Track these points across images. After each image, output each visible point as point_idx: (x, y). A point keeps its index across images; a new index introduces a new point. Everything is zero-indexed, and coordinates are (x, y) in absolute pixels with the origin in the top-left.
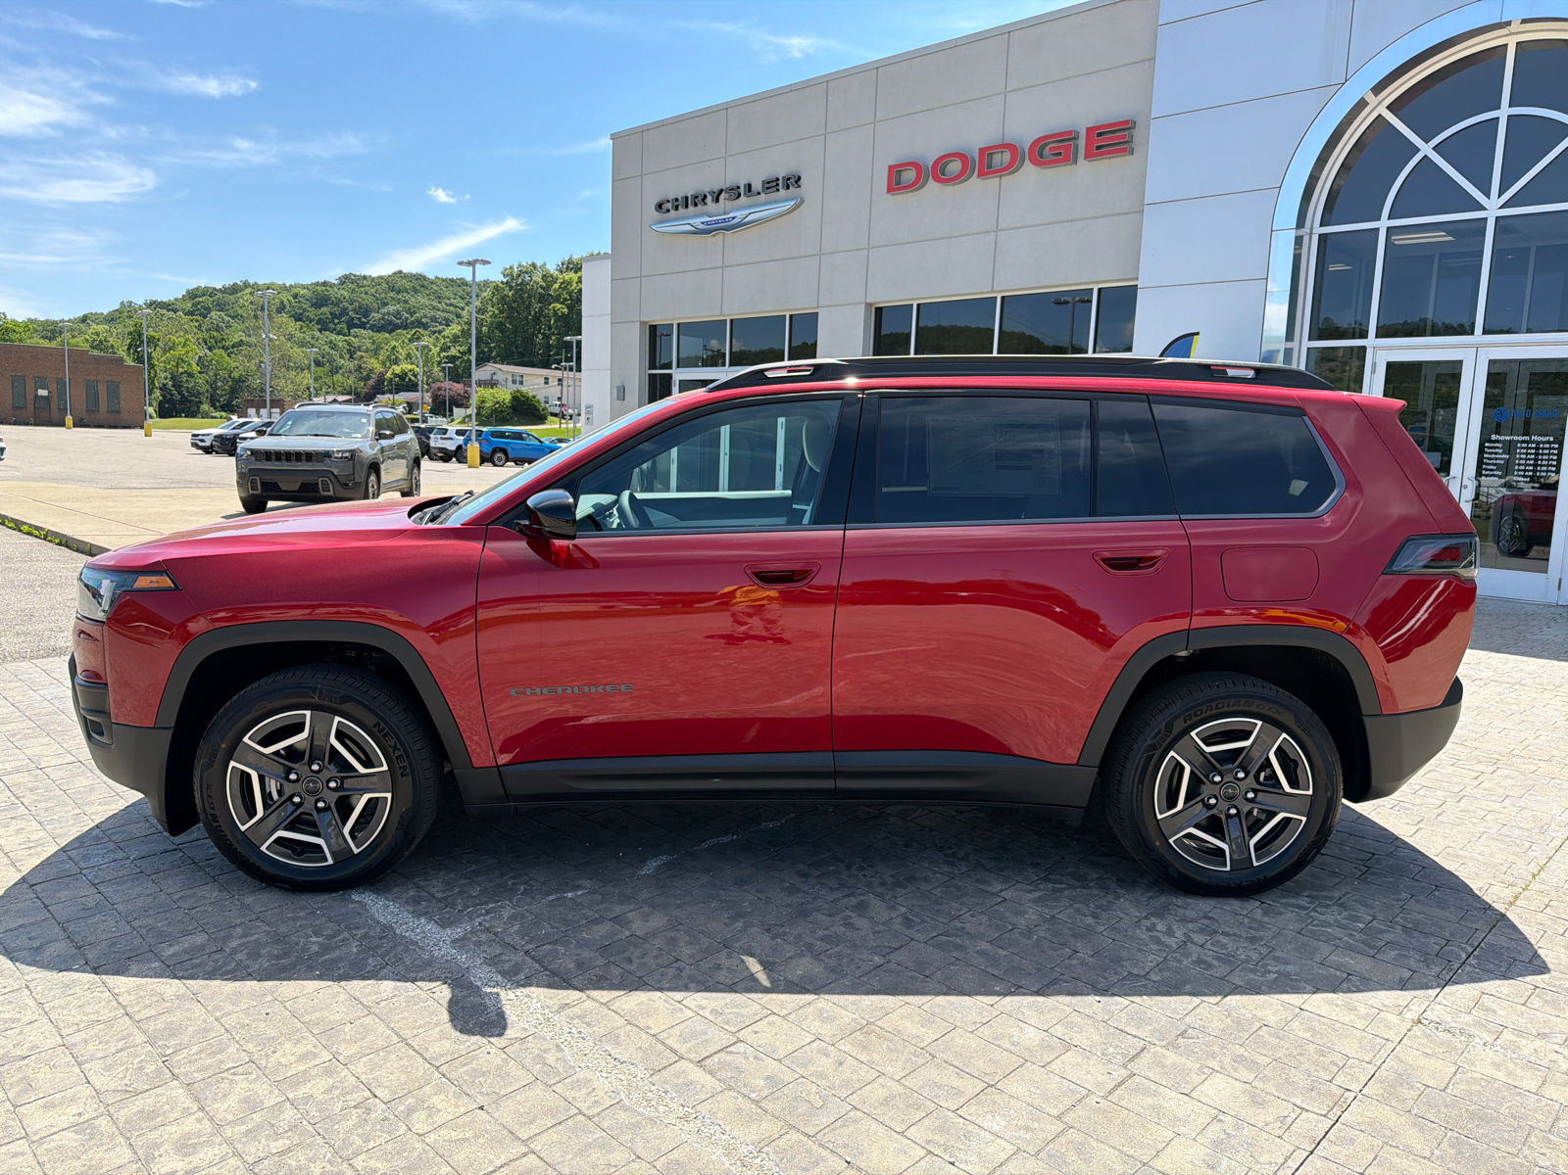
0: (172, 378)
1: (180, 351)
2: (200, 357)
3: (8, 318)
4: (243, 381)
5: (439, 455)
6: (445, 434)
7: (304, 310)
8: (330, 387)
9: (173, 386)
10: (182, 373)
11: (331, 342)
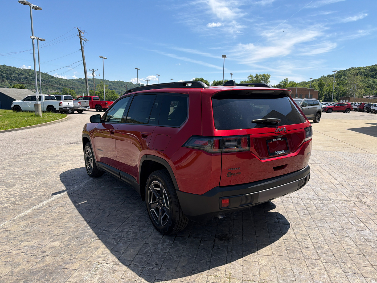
0: (328, 93)
1: (331, 86)
2: (336, 88)
3: (294, 82)
4: (346, 93)
5: (373, 111)
6: (375, 105)
7: (367, 73)
8: (370, 93)
9: (328, 95)
10: (330, 92)
11: (373, 81)
